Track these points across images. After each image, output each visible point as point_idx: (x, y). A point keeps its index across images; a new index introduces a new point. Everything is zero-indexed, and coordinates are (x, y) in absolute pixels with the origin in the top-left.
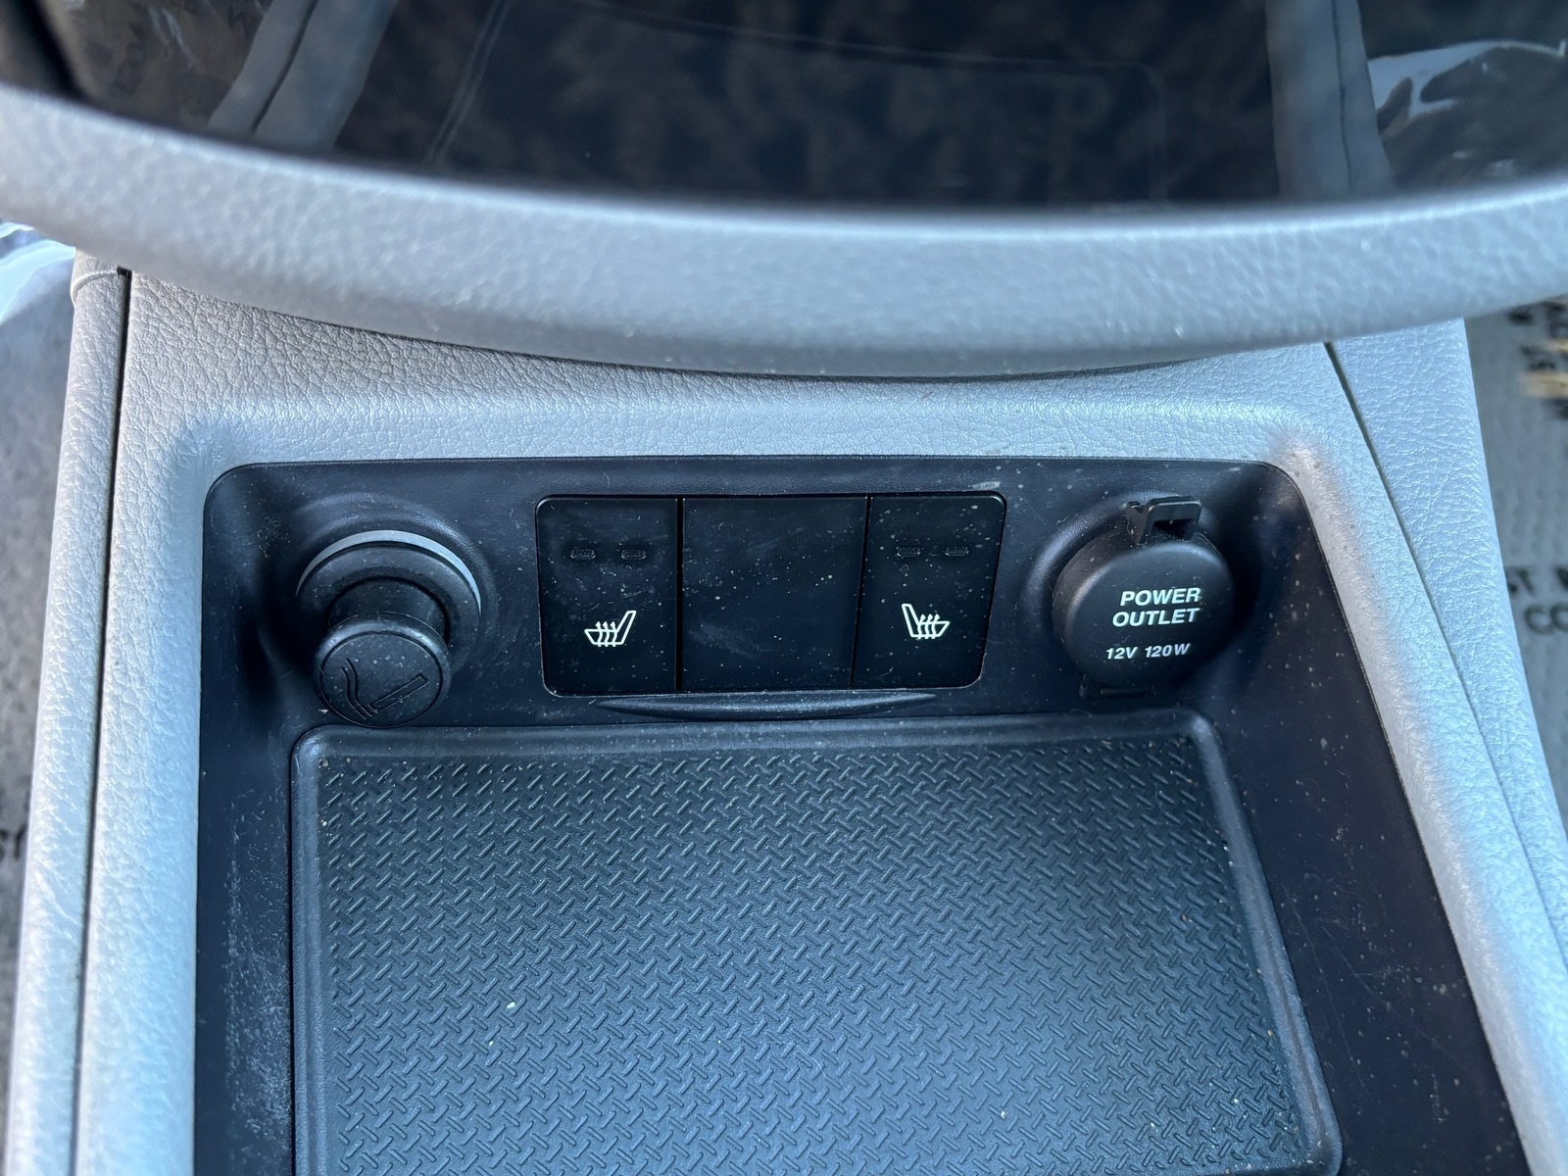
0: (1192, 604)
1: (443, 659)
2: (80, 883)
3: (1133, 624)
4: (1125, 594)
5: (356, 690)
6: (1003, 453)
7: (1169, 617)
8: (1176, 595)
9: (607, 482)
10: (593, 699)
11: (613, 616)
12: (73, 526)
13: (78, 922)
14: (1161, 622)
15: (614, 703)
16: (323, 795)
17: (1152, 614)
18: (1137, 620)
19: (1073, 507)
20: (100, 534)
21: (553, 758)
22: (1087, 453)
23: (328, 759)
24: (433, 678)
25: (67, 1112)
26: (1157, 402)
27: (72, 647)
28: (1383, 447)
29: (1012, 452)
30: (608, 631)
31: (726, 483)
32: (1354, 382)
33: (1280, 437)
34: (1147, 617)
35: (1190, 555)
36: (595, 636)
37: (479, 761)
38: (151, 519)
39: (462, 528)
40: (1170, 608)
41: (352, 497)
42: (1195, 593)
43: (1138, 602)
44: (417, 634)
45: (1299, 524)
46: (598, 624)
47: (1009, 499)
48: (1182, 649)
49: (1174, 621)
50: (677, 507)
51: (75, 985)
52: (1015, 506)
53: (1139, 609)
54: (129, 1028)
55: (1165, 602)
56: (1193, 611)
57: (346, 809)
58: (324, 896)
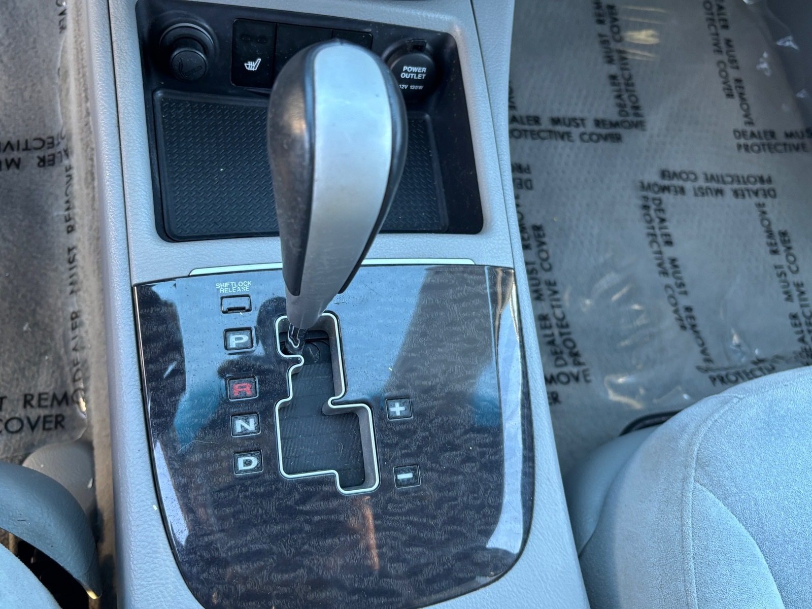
0: (423, 73)
1: (207, 62)
2: (115, 104)
3: (407, 77)
4: (405, 67)
5: (182, 69)
6: (372, 20)
7: (417, 76)
8: (419, 69)
9: (256, 16)
10: (245, 88)
11: (254, 60)
12: (97, 8)
13: (116, 114)
14: (415, 78)
15: (252, 90)
16: (162, 109)
17: (412, 75)
18: (408, 76)
19: (392, 40)
20: (106, 11)
21: (233, 105)
22: (397, 24)
23: (164, 98)
24: (204, 67)
25: (119, 156)
26: (417, 10)
27: (103, 42)
28: (481, 32)
29: (375, 20)
30: (252, 65)
31: (290, 20)
32: (476, 12)
33: (450, 24)
34: (411, 76)
35: (424, 58)
36: (248, 66)
37: (209, 104)
38: (123, 8)
39: (210, 26)
40: (417, 73)
41: (178, 11)
42: (424, 69)
43: (408, 71)
44: (200, 54)
45: (455, 52)
46: (249, 62)
47: (374, 35)
48: (421, 87)
49: (419, 78)
50: (276, 26)
51: (117, 128)
52: (376, 37)
53: (408, 73)
54: (135, 138)
55: (416, 71)
56: (424, 75)
57: (170, 113)
58: (165, 136)
